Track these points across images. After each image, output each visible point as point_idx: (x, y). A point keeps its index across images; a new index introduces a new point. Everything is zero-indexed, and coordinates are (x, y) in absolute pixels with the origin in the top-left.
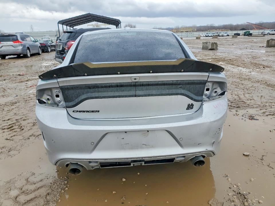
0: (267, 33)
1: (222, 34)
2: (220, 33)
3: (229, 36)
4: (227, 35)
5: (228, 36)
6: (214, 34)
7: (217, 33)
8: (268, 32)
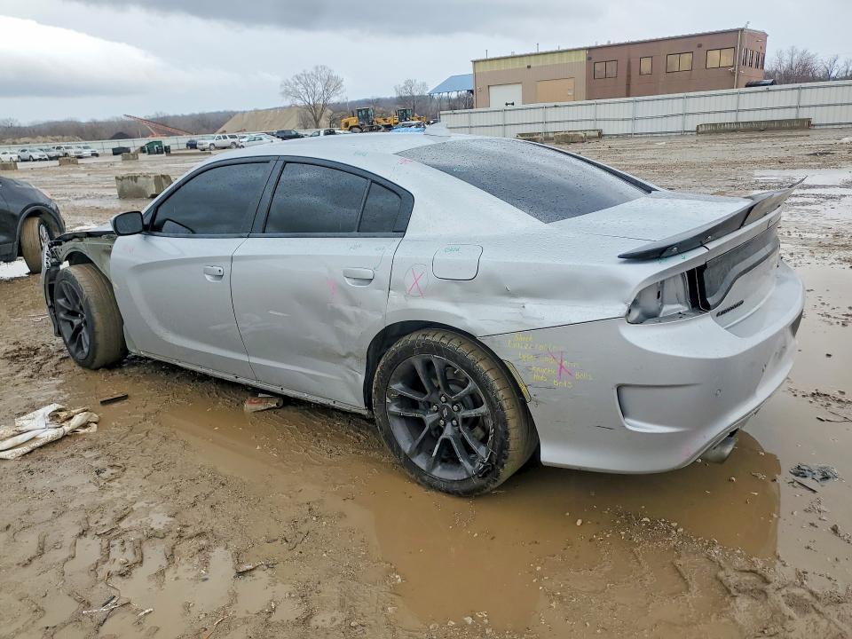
0: (208, 146)
1: (75, 153)
2: (67, 148)
3: (97, 155)
4: (93, 155)
5: (95, 158)
6: (48, 150)
7: (59, 148)
8: (212, 141)
